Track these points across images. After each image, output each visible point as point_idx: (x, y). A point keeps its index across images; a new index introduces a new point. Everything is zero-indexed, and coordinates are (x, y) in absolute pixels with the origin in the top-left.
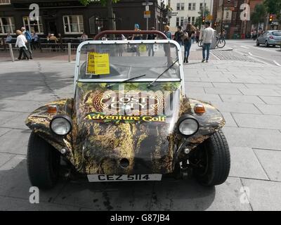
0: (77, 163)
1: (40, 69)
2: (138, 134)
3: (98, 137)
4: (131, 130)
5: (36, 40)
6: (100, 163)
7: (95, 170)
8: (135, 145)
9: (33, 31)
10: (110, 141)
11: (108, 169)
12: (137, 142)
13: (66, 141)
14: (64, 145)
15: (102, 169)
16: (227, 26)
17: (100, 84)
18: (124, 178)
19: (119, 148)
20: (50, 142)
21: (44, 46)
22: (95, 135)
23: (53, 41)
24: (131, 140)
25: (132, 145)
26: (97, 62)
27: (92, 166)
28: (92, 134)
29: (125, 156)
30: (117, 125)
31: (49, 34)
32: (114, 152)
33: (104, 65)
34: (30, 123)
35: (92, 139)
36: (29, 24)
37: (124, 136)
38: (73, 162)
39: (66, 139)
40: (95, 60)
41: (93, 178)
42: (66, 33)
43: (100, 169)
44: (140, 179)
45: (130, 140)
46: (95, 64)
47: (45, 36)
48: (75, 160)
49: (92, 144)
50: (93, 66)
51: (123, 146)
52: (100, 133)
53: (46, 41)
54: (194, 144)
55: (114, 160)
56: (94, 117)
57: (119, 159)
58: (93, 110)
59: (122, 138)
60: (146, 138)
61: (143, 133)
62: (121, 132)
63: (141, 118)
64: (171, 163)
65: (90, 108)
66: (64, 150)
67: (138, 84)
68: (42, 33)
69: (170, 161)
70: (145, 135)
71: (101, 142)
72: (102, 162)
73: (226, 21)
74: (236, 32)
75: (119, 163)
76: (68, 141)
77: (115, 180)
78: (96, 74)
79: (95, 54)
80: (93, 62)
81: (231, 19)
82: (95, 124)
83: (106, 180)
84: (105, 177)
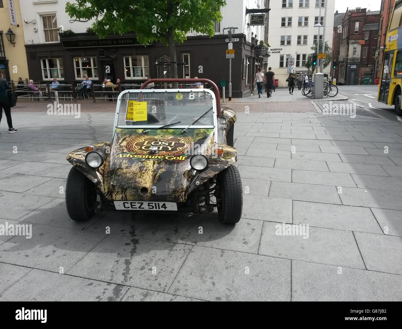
0: (106, 191)
1: (90, 122)
2: (158, 168)
3: (125, 170)
4: (153, 166)
5: (88, 87)
6: (124, 190)
7: (119, 197)
8: (154, 177)
9: (86, 75)
10: (134, 173)
11: (130, 196)
12: (156, 175)
13: (98, 174)
14: (96, 177)
15: (126, 196)
16: (354, 67)
17: (137, 130)
18: (145, 206)
19: (140, 179)
20: (85, 174)
21: (99, 95)
22: (122, 169)
23: (109, 88)
24: (152, 173)
25: (151, 177)
26: (136, 109)
27: (118, 192)
28: (120, 168)
29: (144, 185)
30: (142, 162)
31: (106, 80)
32: (136, 182)
33: (142, 113)
34: (70, 158)
35: (119, 172)
36: (81, 67)
37: (146, 170)
38: (103, 190)
39: (98, 171)
40: (134, 108)
41: (119, 206)
42: (127, 78)
43: (124, 196)
44: (159, 208)
45: (150, 173)
46: (134, 112)
47: (100, 82)
48: (105, 189)
49: (119, 176)
50: (132, 113)
51: (144, 177)
52: (127, 168)
53: (101, 88)
54: (205, 178)
55: (136, 188)
56: (124, 156)
57: (139, 188)
58: (125, 151)
59: (144, 171)
60: (164, 172)
61: (162, 168)
62: (144, 167)
63: (165, 157)
64: (184, 193)
65: (123, 149)
66: (96, 180)
67: (173, 130)
68: (97, 79)
69: (182, 191)
70: (164, 170)
71: (126, 174)
72: (126, 189)
73: (353, 59)
74: (366, 74)
75: (140, 191)
76: (100, 173)
77: (138, 209)
78: (135, 120)
79: (134, 102)
80: (132, 109)
81: (359, 56)
82: (124, 161)
83: (130, 209)
84: (129, 205)
